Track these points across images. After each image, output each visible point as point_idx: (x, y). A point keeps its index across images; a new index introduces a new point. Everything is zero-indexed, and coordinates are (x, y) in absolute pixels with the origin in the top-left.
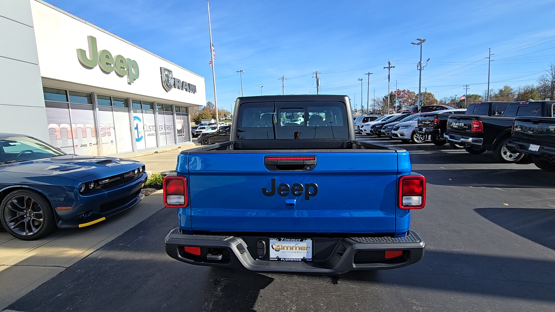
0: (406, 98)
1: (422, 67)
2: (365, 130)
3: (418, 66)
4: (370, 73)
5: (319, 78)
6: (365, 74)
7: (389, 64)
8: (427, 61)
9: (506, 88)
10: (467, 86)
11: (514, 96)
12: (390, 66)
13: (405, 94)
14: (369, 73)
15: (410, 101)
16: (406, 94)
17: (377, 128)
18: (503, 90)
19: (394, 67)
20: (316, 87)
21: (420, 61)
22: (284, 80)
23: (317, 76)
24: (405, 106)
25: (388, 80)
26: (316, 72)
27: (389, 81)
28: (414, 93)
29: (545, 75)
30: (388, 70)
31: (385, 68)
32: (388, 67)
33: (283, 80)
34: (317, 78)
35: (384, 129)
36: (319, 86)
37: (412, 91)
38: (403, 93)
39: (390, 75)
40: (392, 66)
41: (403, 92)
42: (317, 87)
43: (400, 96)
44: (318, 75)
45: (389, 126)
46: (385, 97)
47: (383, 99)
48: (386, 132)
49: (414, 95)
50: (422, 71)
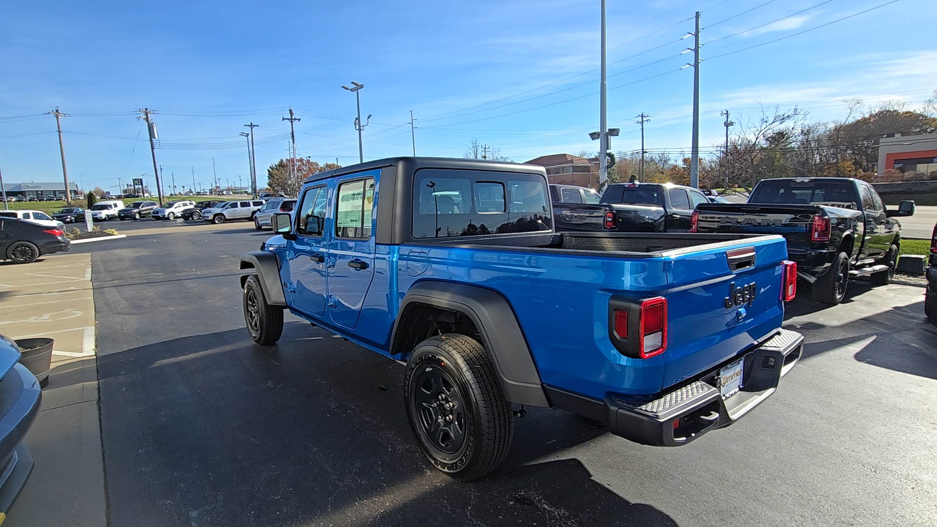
0: (306, 172)
1: (361, 125)
3: (355, 124)
4: (253, 124)
5: (152, 122)
6: (245, 125)
7: (291, 113)
8: (367, 118)
12: (293, 118)
13: (303, 165)
14: (251, 124)
19: (299, 120)
20: (149, 139)
21: (357, 117)
22: (60, 117)
23: (147, 118)
25: (292, 139)
26: (146, 109)
27: (294, 142)
28: (317, 165)
30: (290, 123)
31: (285, 120)
32: (290, 118)
33: (57, 118)
34: (147, 121)
36: (155, 138)
37: (314, 162)
38: (300, 163)
39: (294, 132)
40: (296, 118)
41: (299, 161)
42: (151, 141)
43: (295, 168)
44: (149, 115)
46: (270, 167)
47: (269, 171)
49: (317, 168)
50: (362, 131)
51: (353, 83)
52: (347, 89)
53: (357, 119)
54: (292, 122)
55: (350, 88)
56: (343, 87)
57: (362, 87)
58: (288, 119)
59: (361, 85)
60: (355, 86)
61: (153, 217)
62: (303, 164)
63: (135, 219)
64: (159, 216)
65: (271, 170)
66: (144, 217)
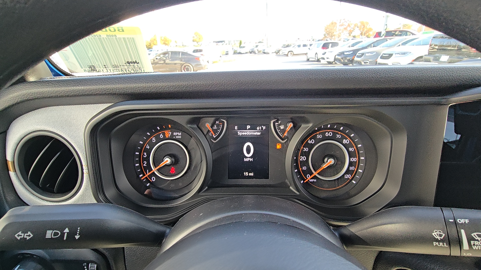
2: (328, 58)
17: (347, 55)
35: (358, 57)
45: (368, 53)
48: (363, 61)
61: (263, 52)
63: (255, 53)
64: (265, 52)
66: (259, 52)
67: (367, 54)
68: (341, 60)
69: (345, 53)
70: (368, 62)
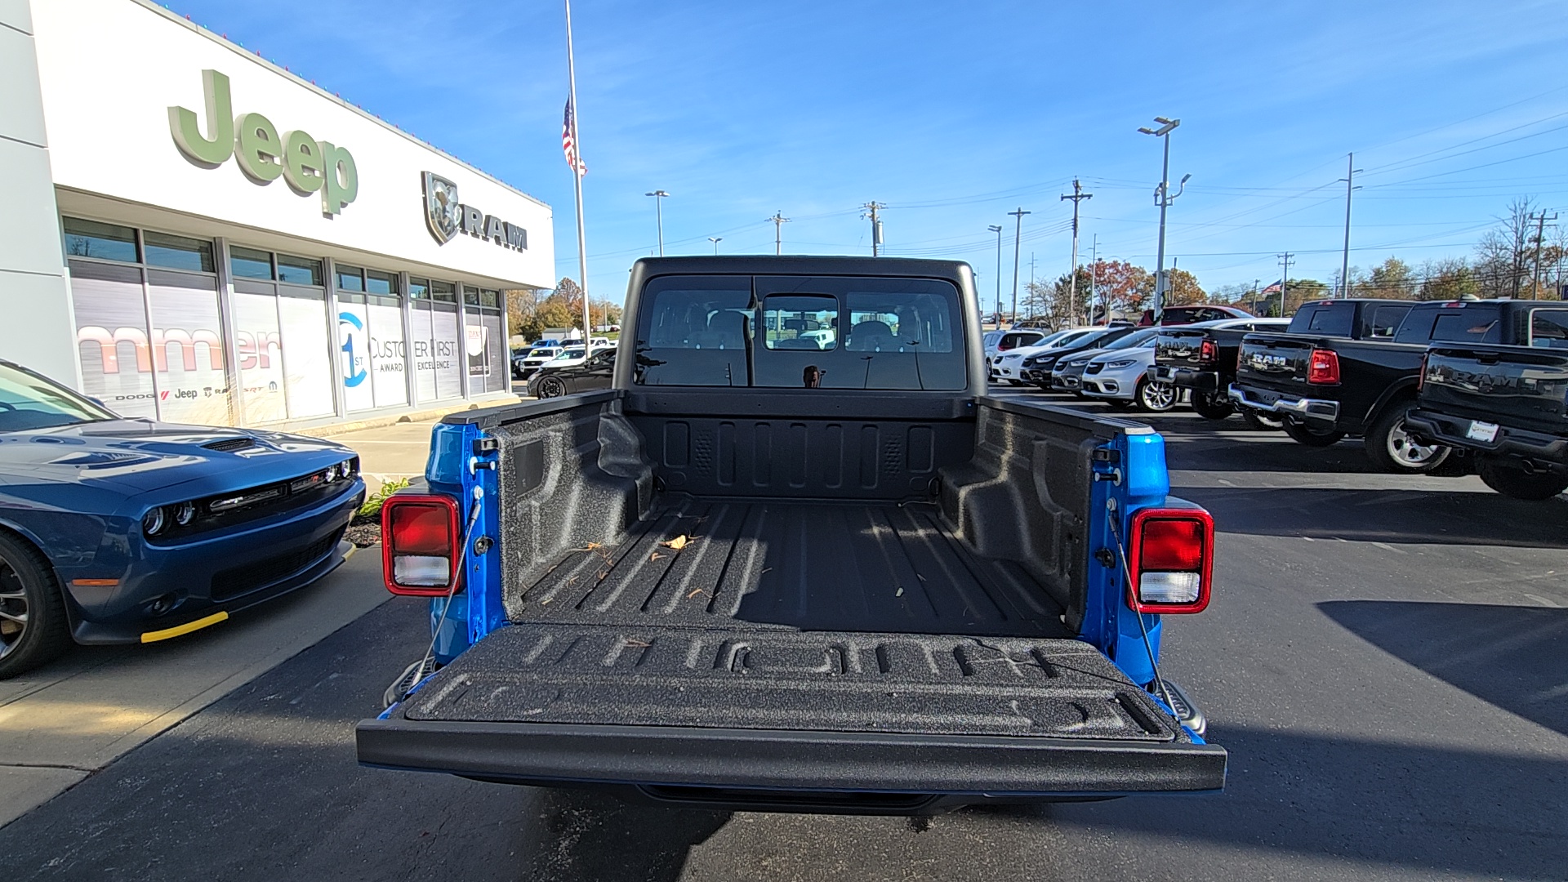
0: (1120, 285)
1: (1167, 196)
2: (1006, 372)
3: (1156, 195)
4: (1022, 211)
5: (879, 220)
6: (1009, 214)
7: (1077, 187)
8: (1181, 181)
9: (1392, 264)
10: (1287, 256)
11: (1412, 287)
12: (1079, 194)
13: (1116, 274)
14: (1019, 210)
15: (1130, 293)
16: (1119, 274)
17: (1042, 366)
18: (1384, 269)
19: (1089, 196)
20: (872, 245)
21: (1162, 181)
22: (780, 224)
23: (873, 216)
24: (1115, 308)
25: (1073, 231)
26: (873, 203)
27: (1075, 236)
28: (1143, 272)
29: (1498, 233)
30: (1074, 203)
31: (1065, 200)
32: (1074, 194)
34: (873, 220)
35: (1058, 369)
36: (879, 242)
37: (1138, 267)
38: (1111, 271)
39: (1078, 219)
40: (1085, 194)
41: (1110, 268)
42: (875, 247)
43: (1102, 279)
44: (876, 210)
45: (1074, 361)
46: (1061, 279)
47: (1057, 284)
48: (1066, 377)
49: (1143, 277)
50: (1167, 207)
51: (1158, 120)
52: (1148, 132)
53: (1161, 185)
54: (1076, 202)
55: (1154, 131)
56: (1141, 130)
57: (1174, 124)
58: (1070, 197)
59: (1175, 121)
60: (1164, 125)
62: (1118, 271)
65: (1061, 284)
67: (1073, 364)
68: (1031, 375)
69: (1039, 361)
70: (1077, 381)
